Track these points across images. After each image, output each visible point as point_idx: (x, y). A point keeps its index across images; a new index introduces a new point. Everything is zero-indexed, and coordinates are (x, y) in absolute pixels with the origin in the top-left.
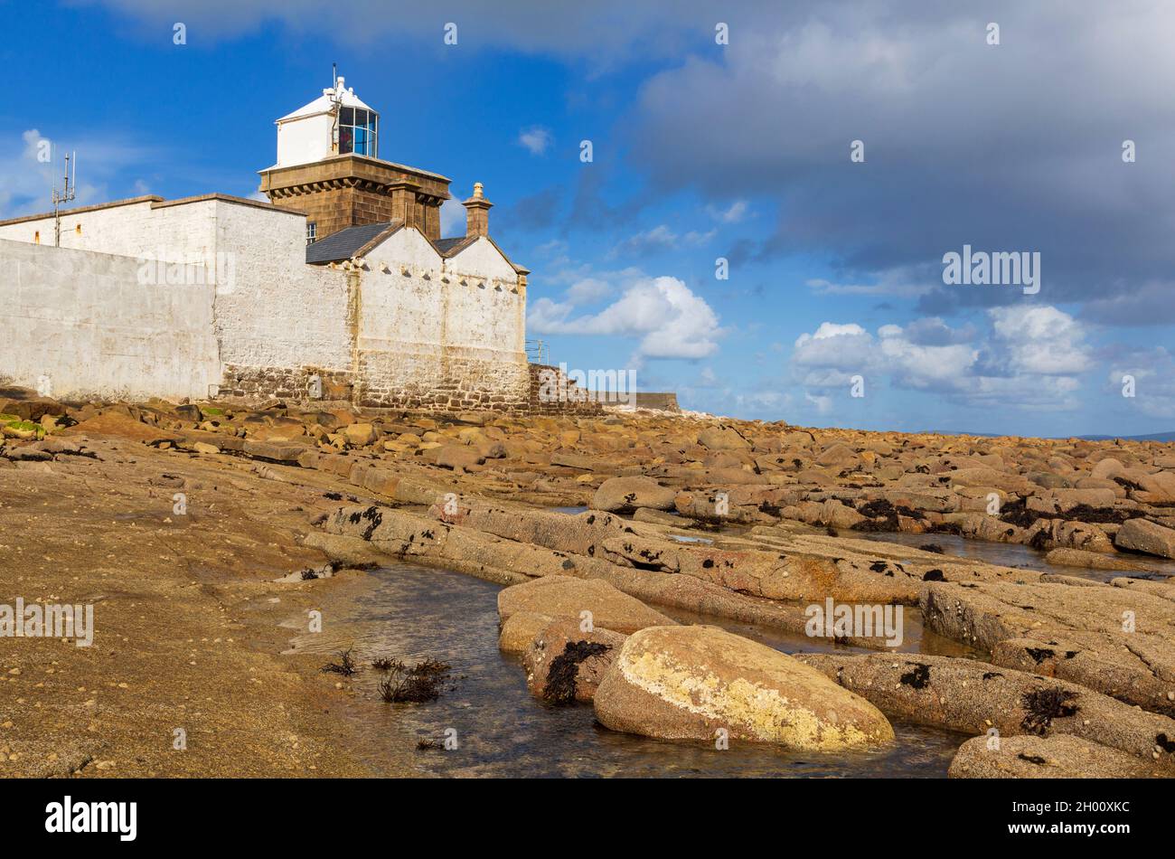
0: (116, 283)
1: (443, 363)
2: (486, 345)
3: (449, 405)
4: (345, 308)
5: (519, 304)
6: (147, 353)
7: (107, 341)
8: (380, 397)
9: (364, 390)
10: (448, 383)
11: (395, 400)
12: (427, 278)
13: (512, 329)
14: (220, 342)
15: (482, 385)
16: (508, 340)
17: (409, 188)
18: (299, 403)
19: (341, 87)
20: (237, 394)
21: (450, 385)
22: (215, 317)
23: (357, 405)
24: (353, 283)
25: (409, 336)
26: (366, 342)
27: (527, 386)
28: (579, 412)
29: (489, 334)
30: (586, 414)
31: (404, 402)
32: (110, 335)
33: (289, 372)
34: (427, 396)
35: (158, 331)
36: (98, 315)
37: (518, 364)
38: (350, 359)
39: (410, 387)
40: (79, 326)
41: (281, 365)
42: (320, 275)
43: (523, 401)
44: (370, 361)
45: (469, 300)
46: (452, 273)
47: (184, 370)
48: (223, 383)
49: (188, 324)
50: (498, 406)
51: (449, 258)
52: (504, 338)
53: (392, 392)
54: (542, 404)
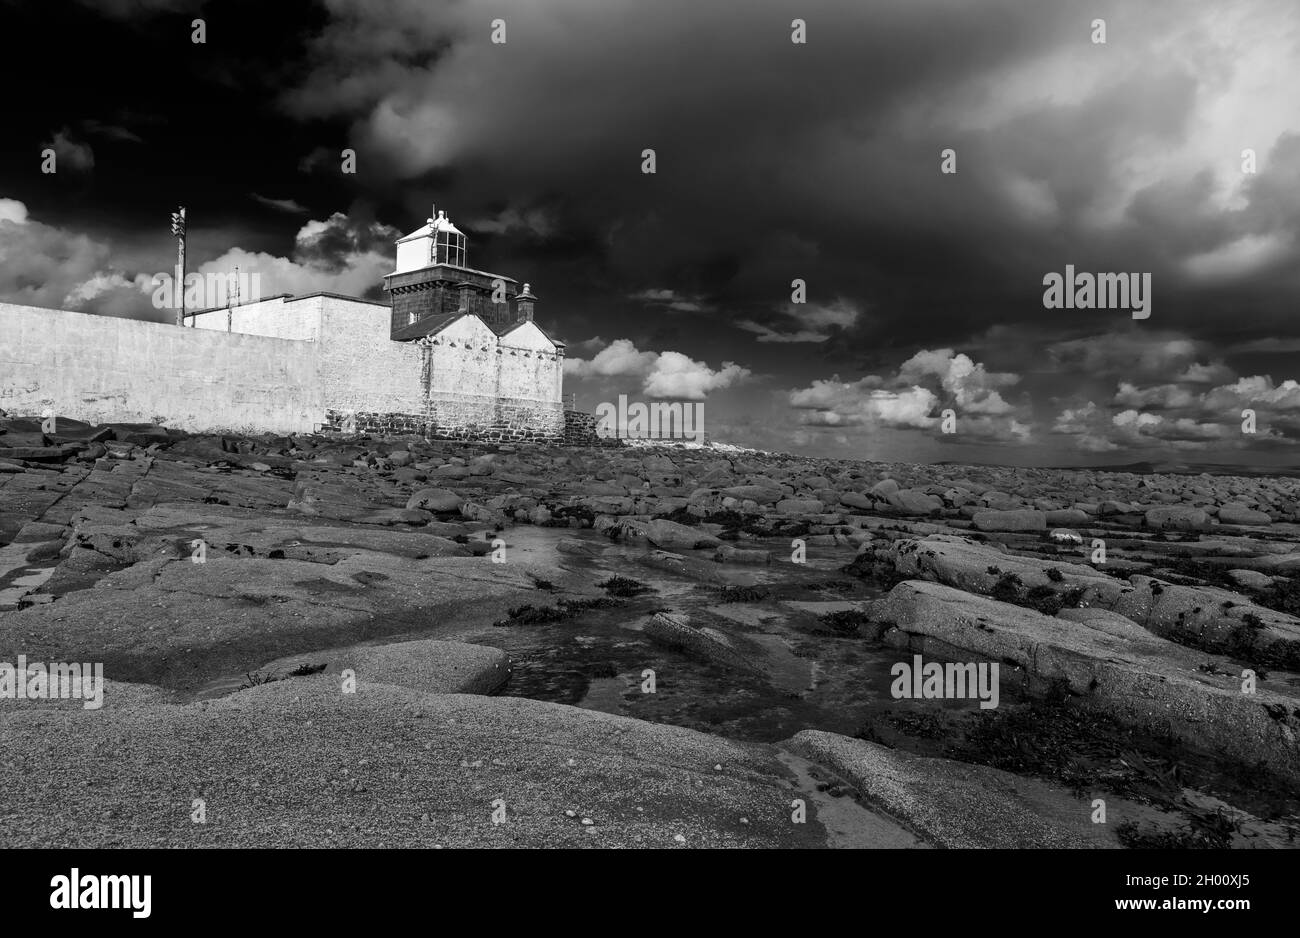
0: (245, 353)
1: (496, 409)
2: (531, 396)
3: (500, 439)
4: (421, 371)
5: (557, 369)
6: (267, 401)
7: (237, 393)
8: (446, 433)
10: (500, 423)
11: (458, 435)
12: (484, 349)
13: (551, 386)
14: (323, 394)
15: (527, 425)
16: (548, 394)
17: (470, 287)
18: (383, 437)
19: (441, 217)
21: (502, 425)
22: (320, 377)
23: (428, 438)
24: (427, 353)
25: (470, 390)
26: (436, 394)
27: (563, 426)
28: (604, 445)
29: (533, 389)
30: (609, 447)
31: (465, 436)
32: (240, 389)
33: (376, 415)
34: (483, 433)
35: (276, 386)
36: (231, 375)
37: (555, 410)
38: (424, 406)
39: (471, 426)
40: (216, 383)
41: (370, 410)
42: (402, 348)
43: (560, 436)
44: (439, 408)
45: (517, 365)
46: (504, 347)
47: (295, 413)
48: (326, 422)
49: (299, 381)
50: (539, 440)
51: (502, 336)
52: (545, 393)
53: (456, 429)
54: (575, 440)
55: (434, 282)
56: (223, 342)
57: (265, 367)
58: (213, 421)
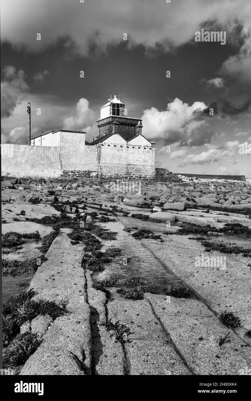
0: (35, 152)
1: (126, 168)
2: (141, 163)
3: (128, 179)
4: (96, 155)
5: (152, 152)
6: (42, 167)
7: (32, 165)
8: (106, 177)
9: (102, 175)
11: (111, 178)
12: (121, 146)
13: (150, 159)
14: (61, 164)
15: (139, 174)
17: (116, 125)
18: (82, 179)
19: (115, 98)
20: (65, 176)
21: (129, 174)
22: (60, 159)
23: (99, 179)
24: (99, 149)
25: (116, 162)
26: (102, 163)
27: (154, 174)
29: (142, 160)
30: (175, 182)
31: (114, 178)
32: (34, 163)
33: (80, 171)
34: (121, 177)
35: (45, 162)
36: (30, 159)
37: (151, 168)
38: (98, 168)
39: (116, 174)
40: (26, 162)
41: (78, 169)
42: (89, 147)
43: (153, 178)
44: (103, 168)
45: (135, 152)
46: (130, 145)
47: (52, 171)
48: (62, 174)
49: (53, 160)
50: (144, 179)
51: (129, 141)
52: (147, 161)
53: (110, 176)
54: (160, 179)
55: (109, 122)
56: (28, 148)
57: (41, 156)
58: (25, 174)
